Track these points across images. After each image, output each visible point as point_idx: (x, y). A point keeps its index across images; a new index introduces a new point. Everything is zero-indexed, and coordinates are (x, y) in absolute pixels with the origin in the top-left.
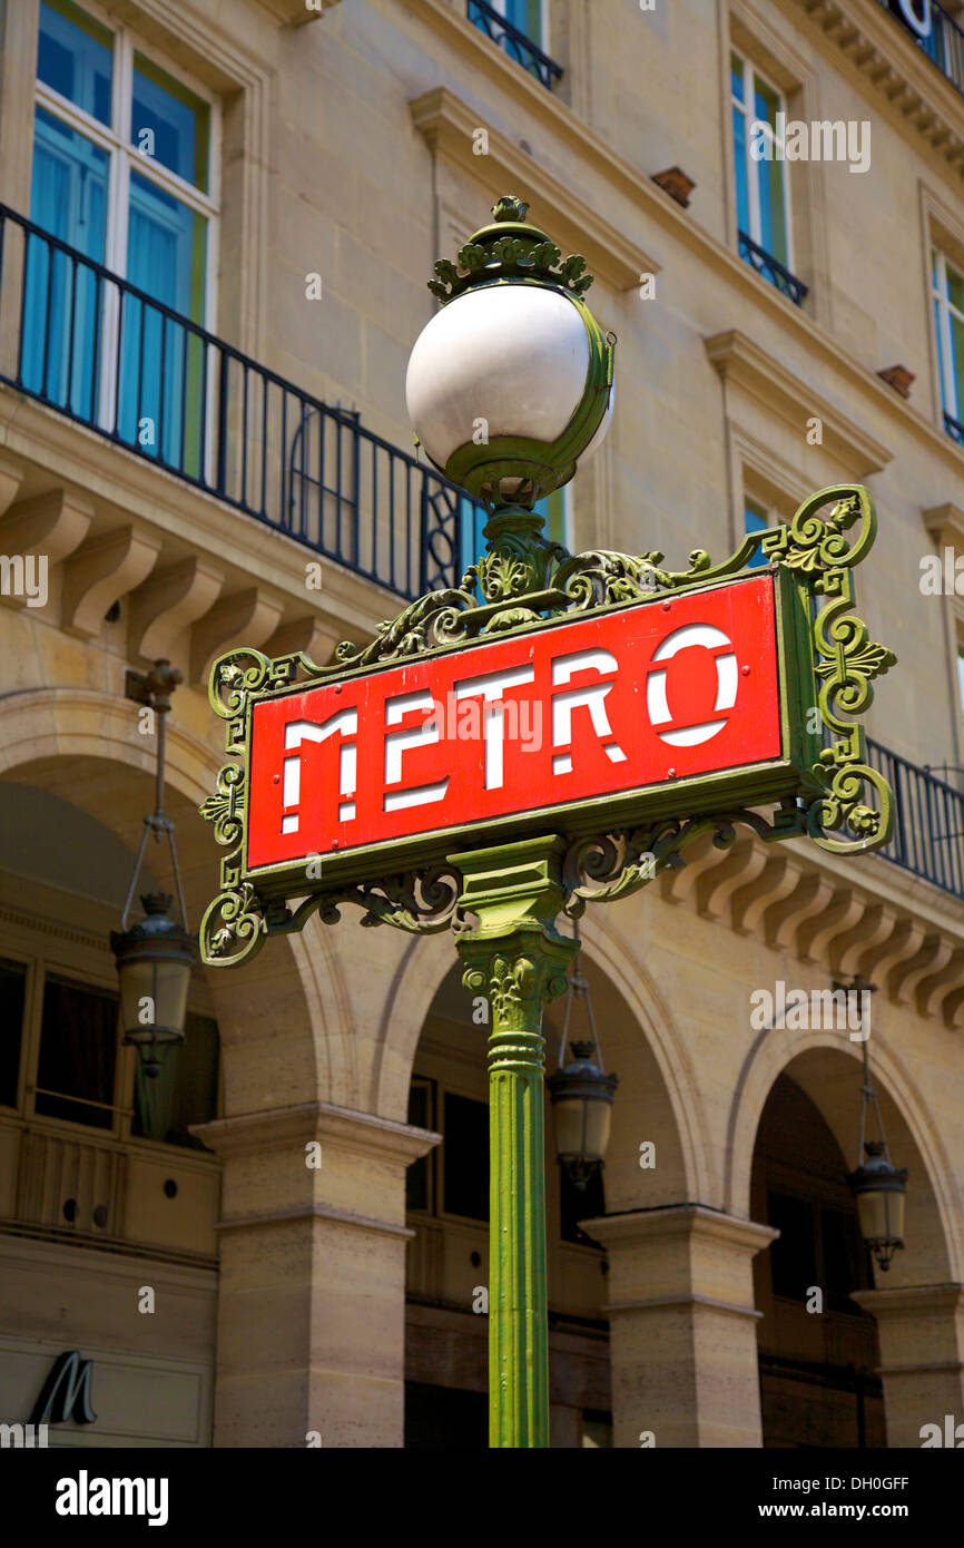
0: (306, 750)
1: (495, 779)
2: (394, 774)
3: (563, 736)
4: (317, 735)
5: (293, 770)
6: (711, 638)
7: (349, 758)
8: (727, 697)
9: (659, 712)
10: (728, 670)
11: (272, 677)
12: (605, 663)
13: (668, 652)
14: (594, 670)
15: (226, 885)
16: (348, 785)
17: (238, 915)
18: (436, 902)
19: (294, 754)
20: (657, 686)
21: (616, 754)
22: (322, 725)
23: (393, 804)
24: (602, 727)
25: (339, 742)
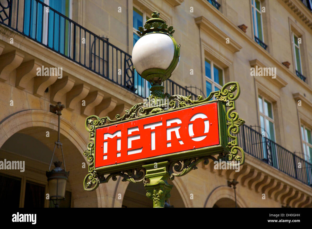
0: (109, 140)
1: (153, 148)
2: (130, 146)
3: (169, 138)
4: (112, 137)
5: (106, 145)
6: (203, 116)
7: (119, 142)
8: (207, 130)
9: (191, 133)
10: (207, 124)
11: (100, 122)
12: (179, 122)
13: (193, 119)
14: (176, 123)
15: (90, 171)
16: (119, 148)
17: (93, 179)
18: (140, 176)
19: (106, 141)
20: (191, 127)
21: (181, 143)
22: (113, 134)
23: (130, 153)
24: (178, 136)
25: (117, 138)
